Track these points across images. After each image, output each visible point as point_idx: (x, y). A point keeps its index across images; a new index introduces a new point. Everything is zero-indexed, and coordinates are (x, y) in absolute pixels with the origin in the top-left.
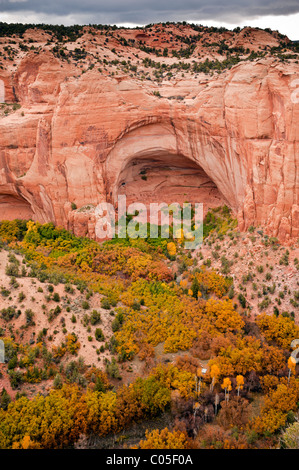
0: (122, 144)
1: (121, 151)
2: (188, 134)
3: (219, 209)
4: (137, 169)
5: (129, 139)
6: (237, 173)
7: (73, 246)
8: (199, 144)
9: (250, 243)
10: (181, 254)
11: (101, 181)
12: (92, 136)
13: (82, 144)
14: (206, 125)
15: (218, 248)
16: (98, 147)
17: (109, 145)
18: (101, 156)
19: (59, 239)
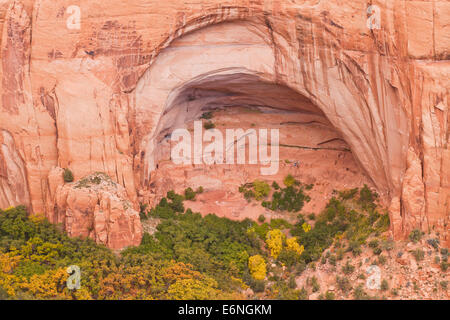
0: (170, 56)
1: (167, 72)
2: (297, 45)
3: (353, 193)
4: (196, 105)
5: (182, 50)
6: (391, 125)
7: (62, 255)
8: (318, 64)
9: (414, 265)
10: (275, 279)
11: (125, 129)
12: (111, 40)
13: (91, 54)
14: (334, 29)
15: (349, 270)
16: (121, 63)
17: (144, 59)
18: (127, 80)
19: (37, 239)
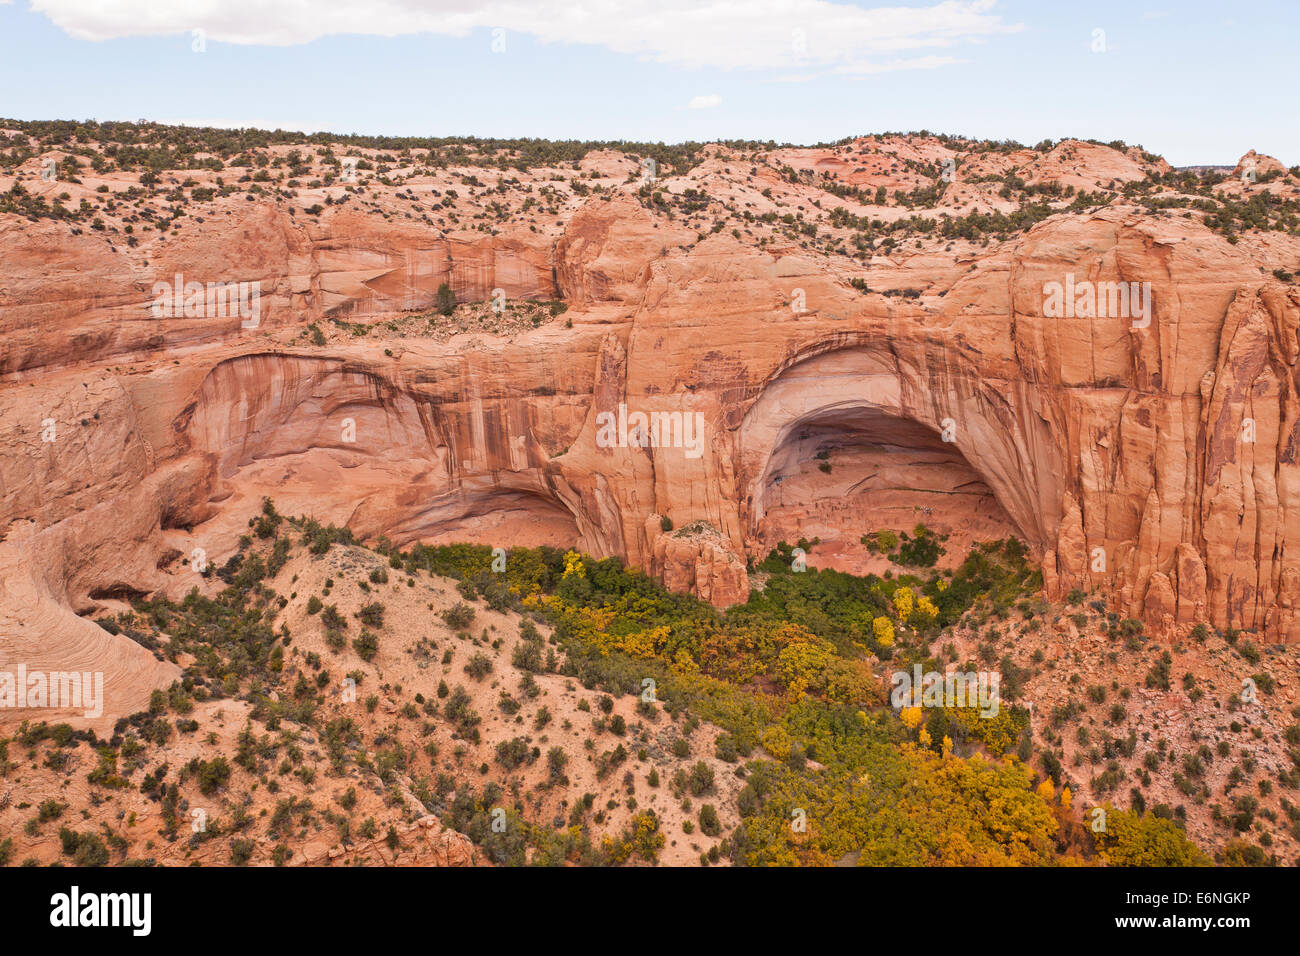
0: (780, 389)
1: (776, 408)
2: (927, 374)
3: (997, 546)
4: (810, 445)
5: (792, 381)
6: (1042, 464)
7: (660, 612)
8: (952, 395)
9: (1074, 632)
10: (904, 645)
11: (729, 472)
12: (716, 371)
13: (692, 388)
14: (970, 354)
15: (993, 636)
16: (725, 398)
17: (751, 393)
18: (732, 417)
19: (633, 594)
